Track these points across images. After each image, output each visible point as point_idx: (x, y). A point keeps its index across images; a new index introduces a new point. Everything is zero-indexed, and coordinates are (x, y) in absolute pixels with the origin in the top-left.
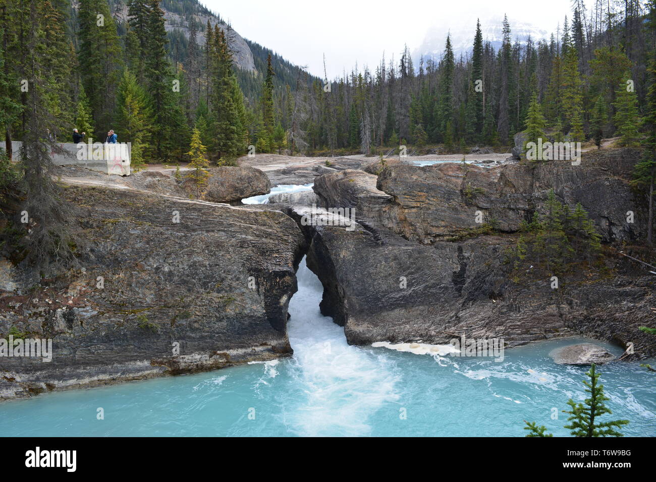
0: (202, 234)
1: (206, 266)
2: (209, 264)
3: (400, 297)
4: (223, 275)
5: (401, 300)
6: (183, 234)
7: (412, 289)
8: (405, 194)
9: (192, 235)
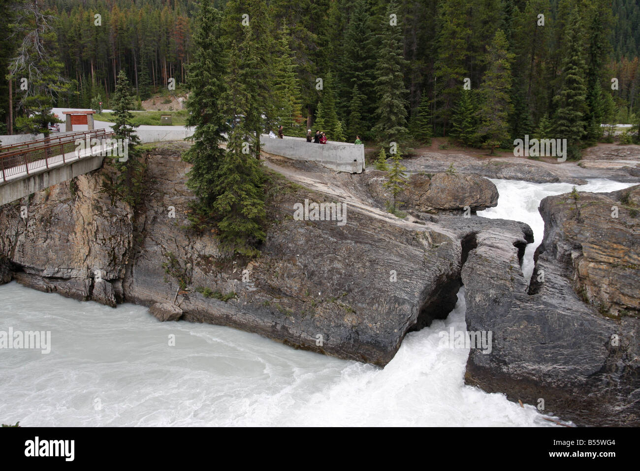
0: (351, 244)
1: (341, 274)
2: (345, 273)
3: (533, 370)
4: (352, 287)
5: (534, 375)
6: (335, 240)
7: (555, 366)
8: (592, 243)
9: (342, 243)
